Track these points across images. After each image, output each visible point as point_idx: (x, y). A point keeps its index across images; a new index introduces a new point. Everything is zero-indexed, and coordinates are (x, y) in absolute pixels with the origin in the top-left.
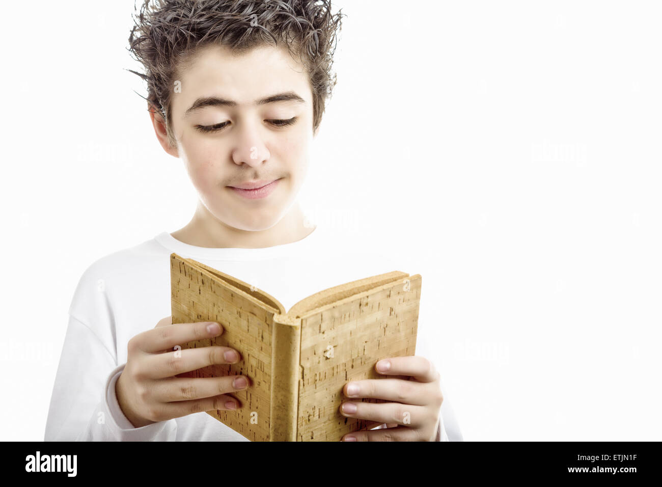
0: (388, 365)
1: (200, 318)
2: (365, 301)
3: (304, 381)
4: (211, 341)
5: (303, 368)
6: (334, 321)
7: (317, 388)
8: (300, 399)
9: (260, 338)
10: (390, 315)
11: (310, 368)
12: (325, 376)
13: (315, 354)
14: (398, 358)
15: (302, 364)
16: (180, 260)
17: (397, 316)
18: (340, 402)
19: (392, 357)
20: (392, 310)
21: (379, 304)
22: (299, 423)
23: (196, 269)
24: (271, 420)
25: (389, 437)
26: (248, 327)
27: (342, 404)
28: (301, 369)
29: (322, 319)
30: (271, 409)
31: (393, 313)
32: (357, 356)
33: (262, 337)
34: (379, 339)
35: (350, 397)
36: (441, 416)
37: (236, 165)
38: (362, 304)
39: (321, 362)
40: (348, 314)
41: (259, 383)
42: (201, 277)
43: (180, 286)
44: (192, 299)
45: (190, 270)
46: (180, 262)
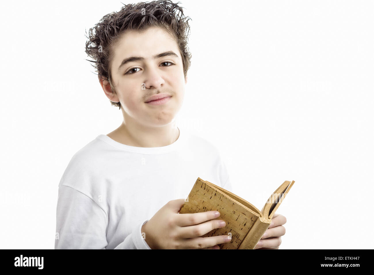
23: (213, 188)
26: (238, 218)
37: (147, 88)
41: (232, 242)
42: (216, 192)
43: (198, 193)
44: (204, 200)
45: (209, 188)
46: (203, 183)
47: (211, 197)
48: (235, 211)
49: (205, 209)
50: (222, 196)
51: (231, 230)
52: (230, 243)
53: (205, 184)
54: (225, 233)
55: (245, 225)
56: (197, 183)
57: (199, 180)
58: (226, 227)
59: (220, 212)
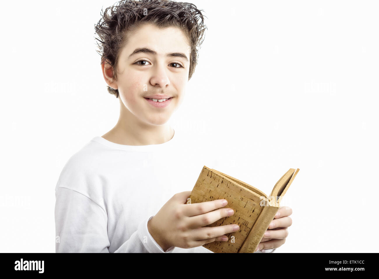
26: (246, 205)
37: (152, 85)
41: (241, 231)
42: (223, 180)
43: (204, 182)
44: (210, 189)
45: (215, 175)
46: (209, 171)
47: (218, 185)
48: (243, 197)
49: (212, 199)
50: (229, 183)
51: (239, 218)
52: (238, 232)
53: (212, 172)
54: (234, 222)
55: (253, 211)
56: (203, 171)
57: (205, 169)
58: (235, 215)
59: (228, 200)
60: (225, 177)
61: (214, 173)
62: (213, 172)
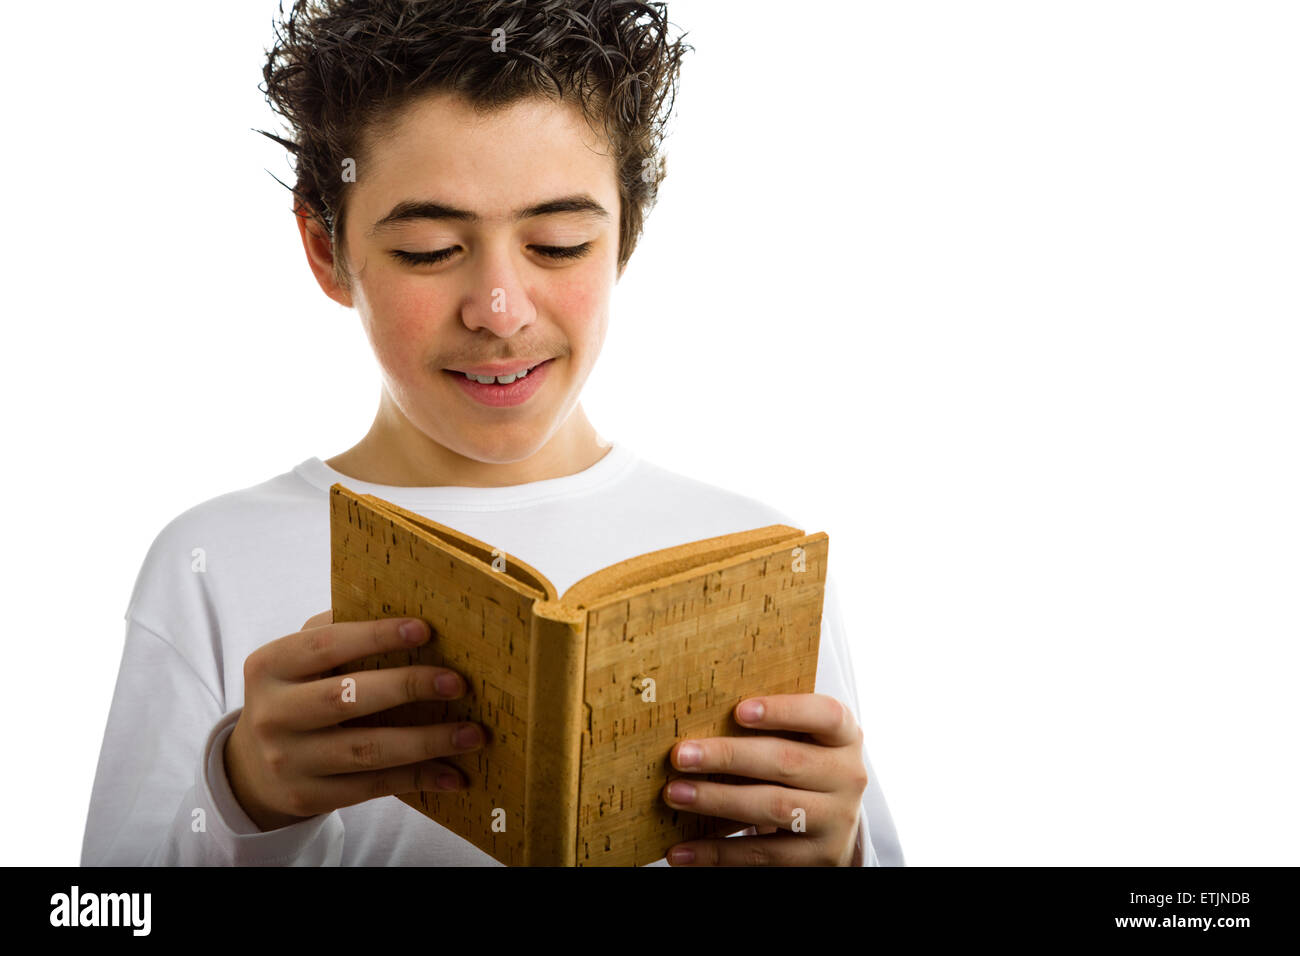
0: (760, 710)
1: (387, 610)
2: (715, 581)
3: (591, 734)
4: (411, 658)
5: (590, 709)
6: (653, 617)
7: (618, 751)
8: (584, 769)
9: (507, 648)
10: (765, 611)
11: (604, 710)
12: (635, 727)
13: (614, 681)
14: (778, 697)
15: (588, 701)
16: (350, 496)
17: (778, 614)
18: (665, 781)
19: (768, 694)
20: (768, 600)
21: (744, 587)
22: (581, 817)
23: (381, 513)
24: (526, 811)
25: (759, 853)
26: (483, 626)
27: (667, 783)
28: (587, 711)
29: (628, 613)
30: (527, 789)
31: (771, 606)
32: (697, 689)
33: (511, 647)
34: (743, 657)
35: (683, 770)
36: (863, 811)
37: (469, 330)
38: (708, 585)
39: (626, 697)
40: (681, 604)
42: (392, 529)
43: (350, 548)
44: (373, 574)
45: (369, 516)
46: (349, 501)
47: (388, 556)
48: (466, 593)
53: (356, 503)
57: (336, 493)
60: (397, 520)
61: (363, 508)
62: (360, 502)
